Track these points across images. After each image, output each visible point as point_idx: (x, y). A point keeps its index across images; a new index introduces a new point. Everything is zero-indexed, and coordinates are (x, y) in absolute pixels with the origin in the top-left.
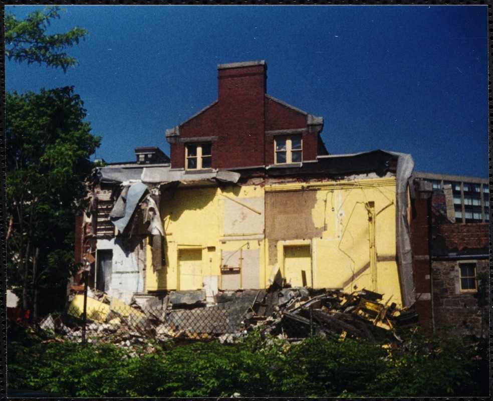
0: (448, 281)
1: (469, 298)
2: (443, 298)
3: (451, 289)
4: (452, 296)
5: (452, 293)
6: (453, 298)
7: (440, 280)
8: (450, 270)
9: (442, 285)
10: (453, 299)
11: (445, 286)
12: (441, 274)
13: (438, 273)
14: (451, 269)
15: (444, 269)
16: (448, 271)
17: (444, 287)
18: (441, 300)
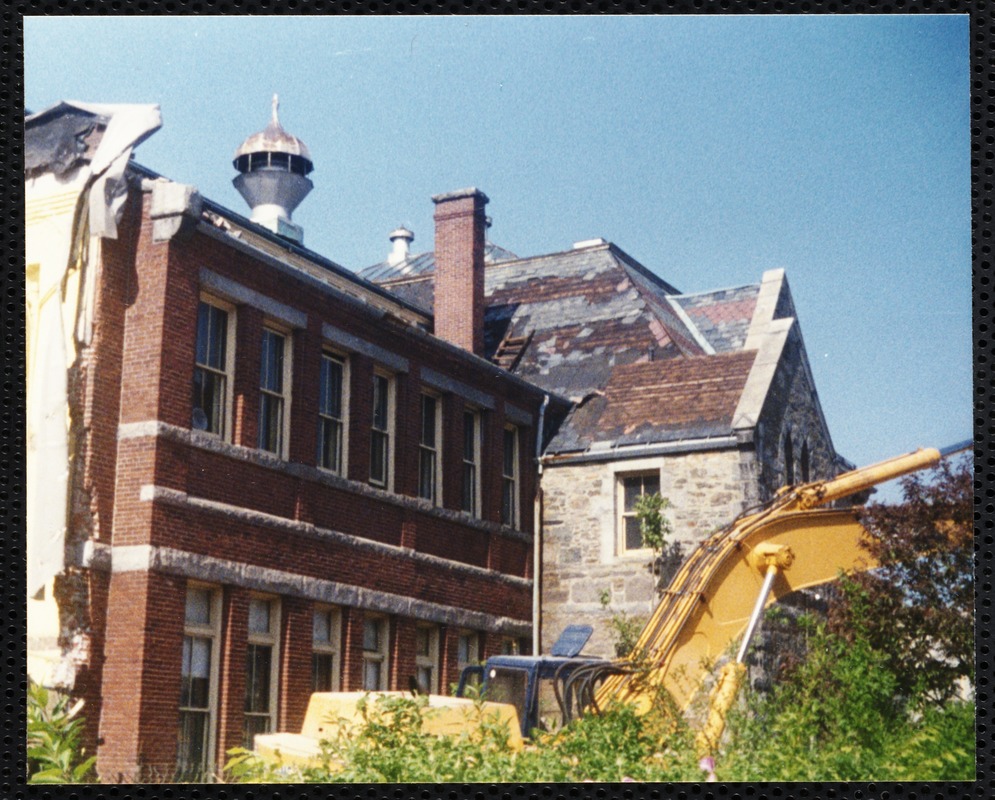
0: (582, 526)
1: (638, 575)
2: (566, 576)
3: (591, 548)
4: (592, 571)
5: (593, 561)
6: (595, 576)
7: (562, 525)
8: (592, 494)
9: (567, 539)
10: (595, 581)
11: (573, 540)
12: (567, 505)
13: (557, 503)
14: (594, 489)
15: (575, 491)
16: (586, 495)
17: (573, 545)
18: (563, 583)
